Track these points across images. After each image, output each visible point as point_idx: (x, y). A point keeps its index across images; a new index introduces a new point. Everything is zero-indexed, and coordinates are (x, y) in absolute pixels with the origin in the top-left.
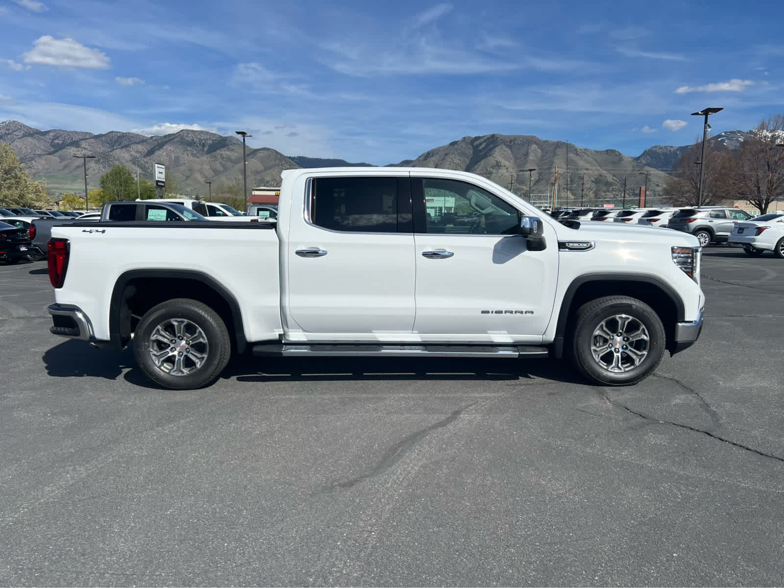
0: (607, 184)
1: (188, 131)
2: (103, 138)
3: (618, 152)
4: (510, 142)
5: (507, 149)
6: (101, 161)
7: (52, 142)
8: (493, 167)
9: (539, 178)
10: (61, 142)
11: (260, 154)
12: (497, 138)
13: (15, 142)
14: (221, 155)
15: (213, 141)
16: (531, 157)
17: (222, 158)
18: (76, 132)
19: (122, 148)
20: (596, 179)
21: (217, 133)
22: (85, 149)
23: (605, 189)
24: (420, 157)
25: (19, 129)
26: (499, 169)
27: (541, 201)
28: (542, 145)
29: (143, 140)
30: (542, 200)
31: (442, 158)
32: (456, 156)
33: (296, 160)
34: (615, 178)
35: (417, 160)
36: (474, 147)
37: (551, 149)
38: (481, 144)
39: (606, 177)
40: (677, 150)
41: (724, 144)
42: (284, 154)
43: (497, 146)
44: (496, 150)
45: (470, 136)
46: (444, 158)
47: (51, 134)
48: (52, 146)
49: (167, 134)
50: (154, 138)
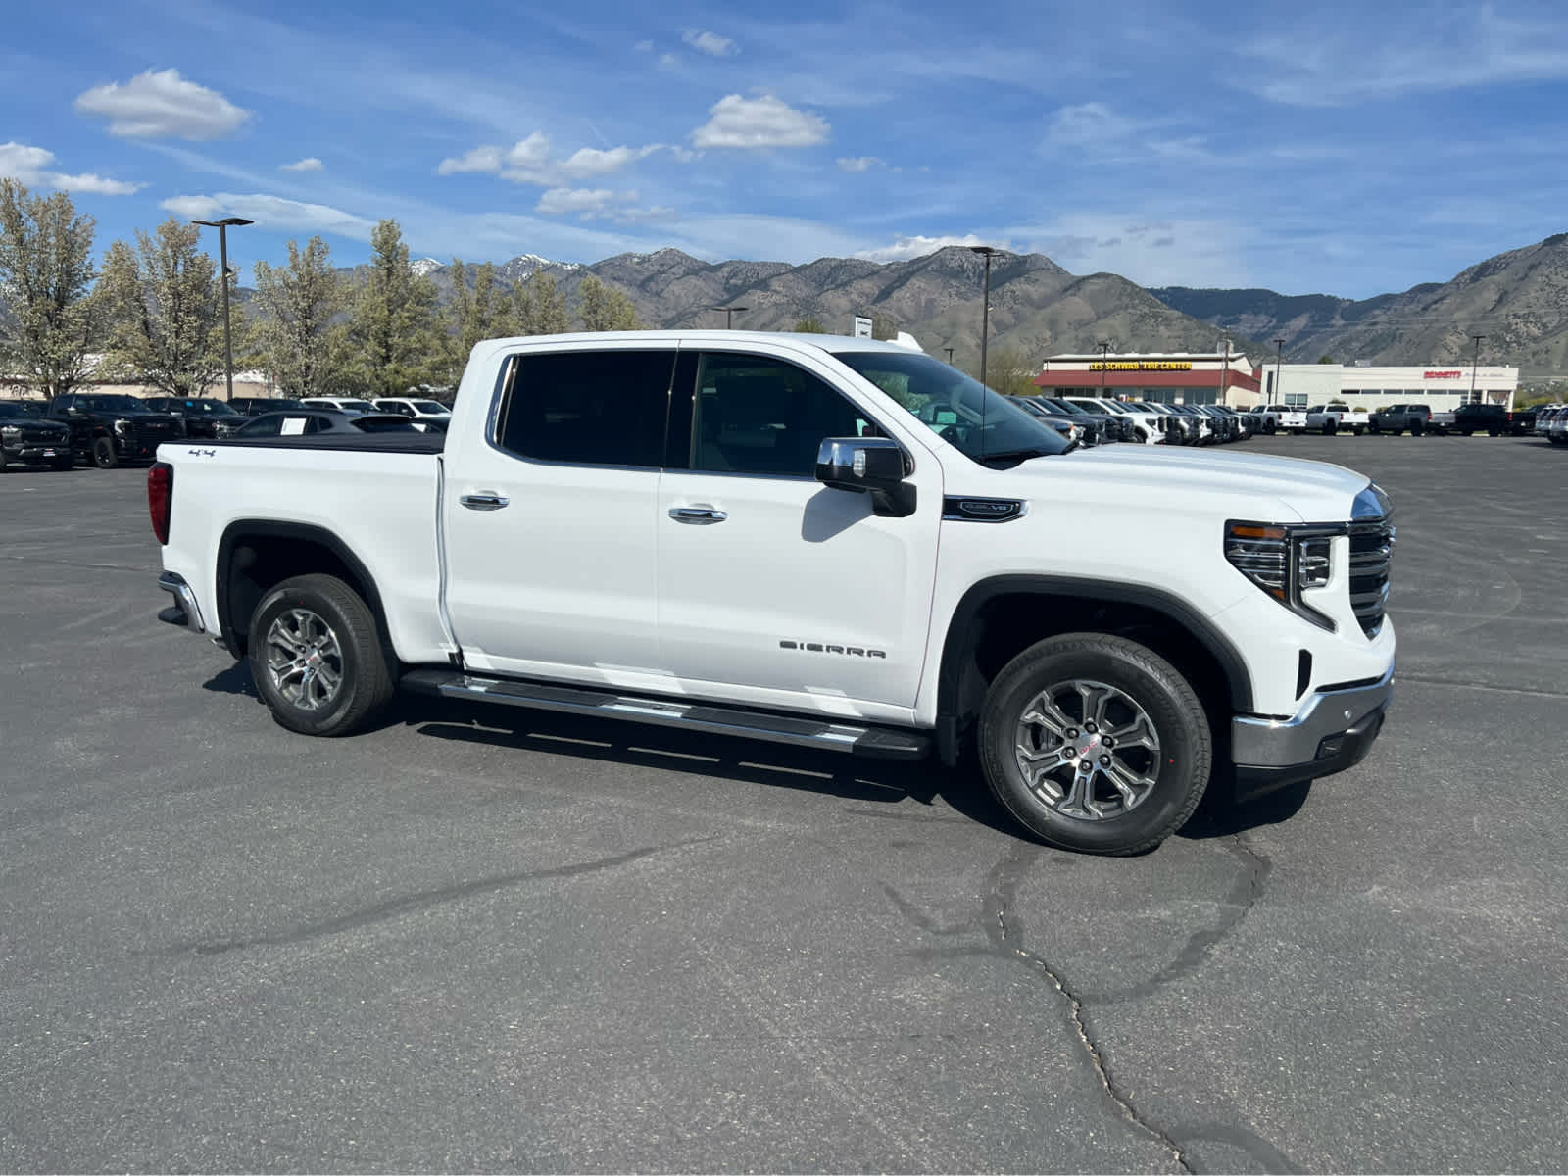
1: (953, 250)
2: (808, 271)
6: (802, 313)
7: (728, 283)
10: (740, 282)
11: (1089, 288)
13: (671, 286)
14: (1014, 292)
15: (999, 265)
17: (1015, 299)
18: (765, 264)
19: (837, 287)
21: (1010, 251)
22: (778, 292)
24: (1463, 274)
25: (678, 263)
29: (871, 271)
31: (1520, 275)
32: (1559, 270)
33: (1163, 296)
35: (1452, 282)
42: (1140, 286)
46: (1526, 276)
47: (727, 269)
48: (726, 290)
49: (916, 257)
50: (893, 266)
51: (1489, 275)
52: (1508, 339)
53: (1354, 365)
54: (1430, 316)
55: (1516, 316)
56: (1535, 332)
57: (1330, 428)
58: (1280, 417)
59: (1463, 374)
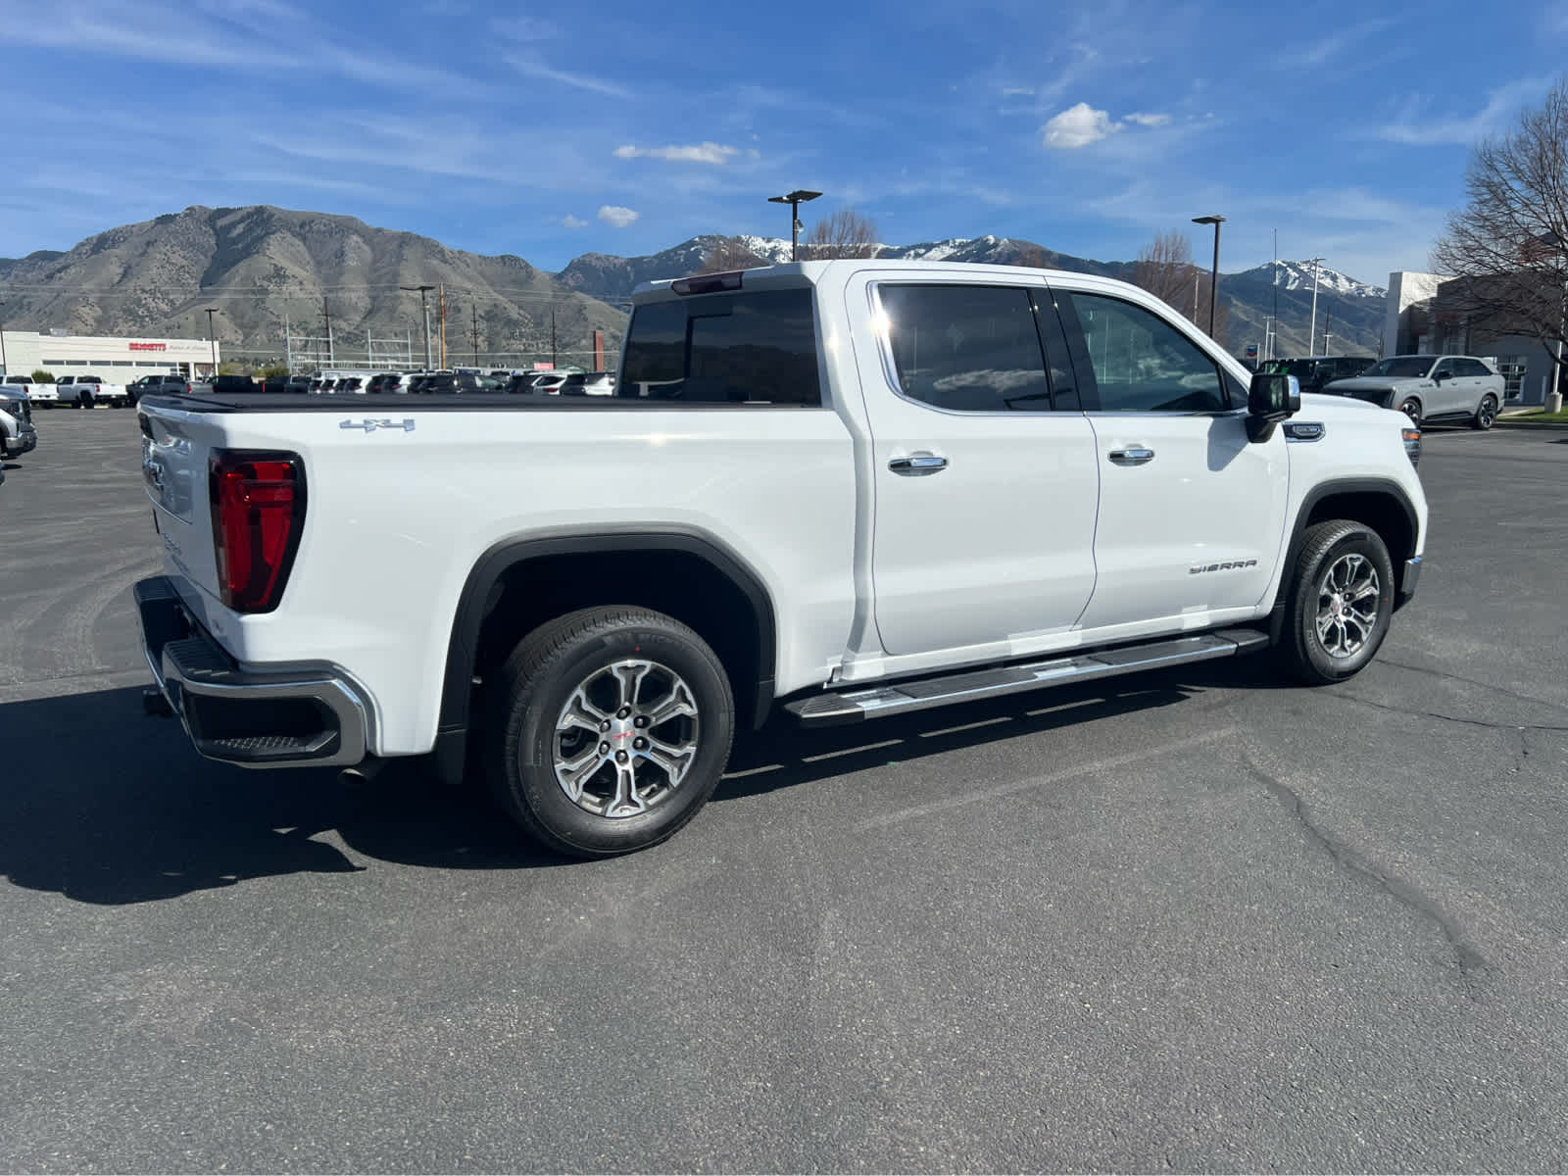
0: (510, 323)
3: (524, 261)
4: (302, 226)
5: (297, 242)
8: (268, 278)
9: (373, 306)
12: (271, 216)
16: (352, 261)
20: (487, 313)
23: (506, 331)
24: (82, 245)
26: (284, 283)
27: (382, 355)
28: (371, 236)
30: (385, 352)
31: (141, 251)
32: (175, 249)
34: (521, 312)
35: (73, 251)
36: (217, 233)
37: (390, 248)
38: (234, 225)
39: (505, 309)
40: (627, 264)
41: (701, 258)
43: (273, 233)
44: (271, 242)
45: (205, 205)
46: (145, 252)
51: (109, 248)
52: (140, 313)
53: (49, 334)
54: (56, 285)
55: (143, 291)
56: (164, 307)
57: (86, 400)
58: (26, 389)
59: (168, 346)
